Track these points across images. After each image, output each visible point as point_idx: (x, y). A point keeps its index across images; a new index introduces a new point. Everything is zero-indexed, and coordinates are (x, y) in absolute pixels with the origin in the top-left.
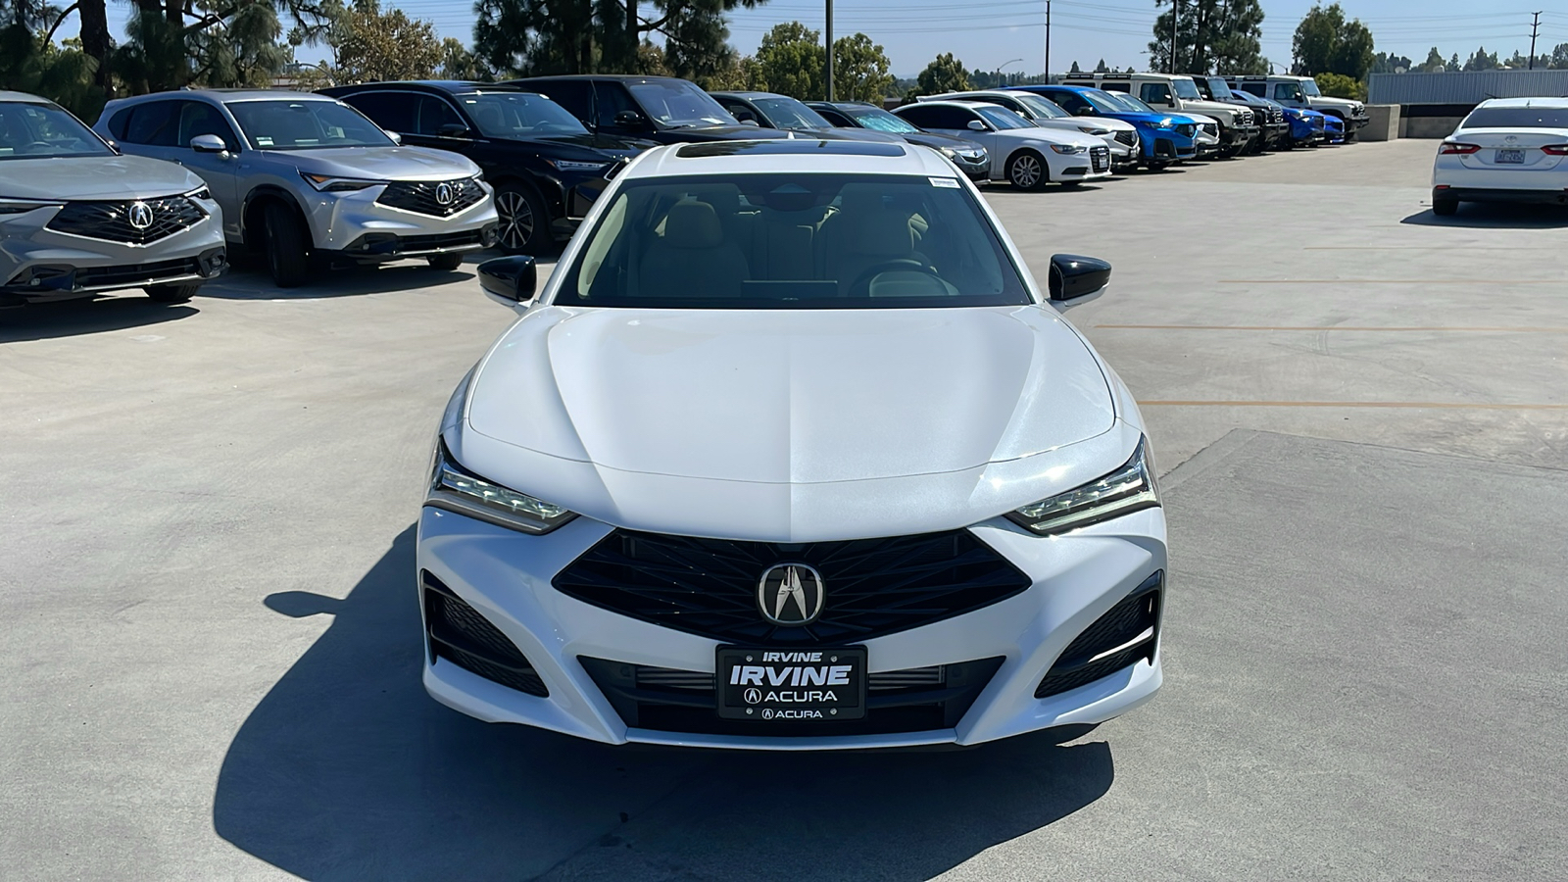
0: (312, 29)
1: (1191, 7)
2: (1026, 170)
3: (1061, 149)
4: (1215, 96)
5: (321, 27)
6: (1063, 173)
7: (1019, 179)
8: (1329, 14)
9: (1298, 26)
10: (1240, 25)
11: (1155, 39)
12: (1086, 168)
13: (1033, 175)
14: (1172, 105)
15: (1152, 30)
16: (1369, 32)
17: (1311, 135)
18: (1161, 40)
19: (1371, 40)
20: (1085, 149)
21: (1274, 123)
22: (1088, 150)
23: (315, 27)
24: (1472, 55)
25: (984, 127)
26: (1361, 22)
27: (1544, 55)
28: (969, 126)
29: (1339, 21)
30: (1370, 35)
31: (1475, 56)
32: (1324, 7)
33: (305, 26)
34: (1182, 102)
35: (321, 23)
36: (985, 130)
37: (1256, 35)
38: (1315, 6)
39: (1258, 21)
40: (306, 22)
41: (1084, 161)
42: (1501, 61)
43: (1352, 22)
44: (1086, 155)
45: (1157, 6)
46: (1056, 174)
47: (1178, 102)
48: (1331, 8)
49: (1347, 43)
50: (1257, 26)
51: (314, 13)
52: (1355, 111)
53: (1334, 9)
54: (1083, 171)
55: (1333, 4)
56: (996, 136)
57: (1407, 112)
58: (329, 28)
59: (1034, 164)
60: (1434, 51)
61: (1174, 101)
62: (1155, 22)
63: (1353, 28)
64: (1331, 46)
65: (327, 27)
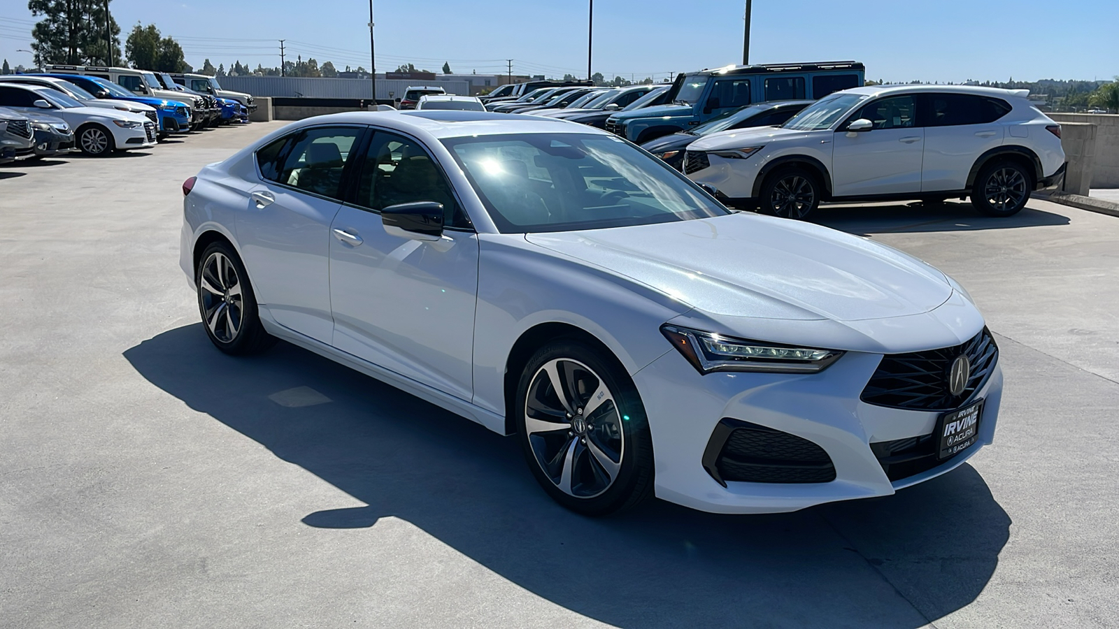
1: (61, 18)
2: (94, 139)
3: (122, 124)
4: (168, 87)
6: (127, 142)
7: (88, 147)
8: (149, 32)
9: (127, 39)
10: (103, 35)
11: (36, 41)
12: (143, 138)
13: (100, 144)
14: (146, 93)
15: (31, 35)
16: (180, 46)
17: (234, 116)
18: (41, 41)
19: (182, 52)
20: (141, 123)
21: (213, 108)
22: (143, 124)
24: (232, 66)
25: (50, 105)
26: (173, 39)
27: (276, 68)
28: (35, 104)
29: (157, 37)
30: (181, 48)
31: (234, 67)
32: (144, 26)
34: (152, 90)
36: (50, 108)
37: (117, 44)
38: (137, 25)
39: (116, 33)
41: (142, 133)
42: (251, 70)
43: (167, 38)
44: (141, 128)
45: (34, 15)
46: (120, 143)
47: (151, 92)
48: (149, 28)
49: (165, 53)
50: (116, 37)
52: (249, 101)
53: (152, 28)
54: (141, 140)
55: (150, 25)
56: (62, 113)
57: (276, 102)
59: (101, 135)
60: (207, 61)
61: (147, 90)
62: (34, 28)
63: (168, 43)
64: (154, 54)
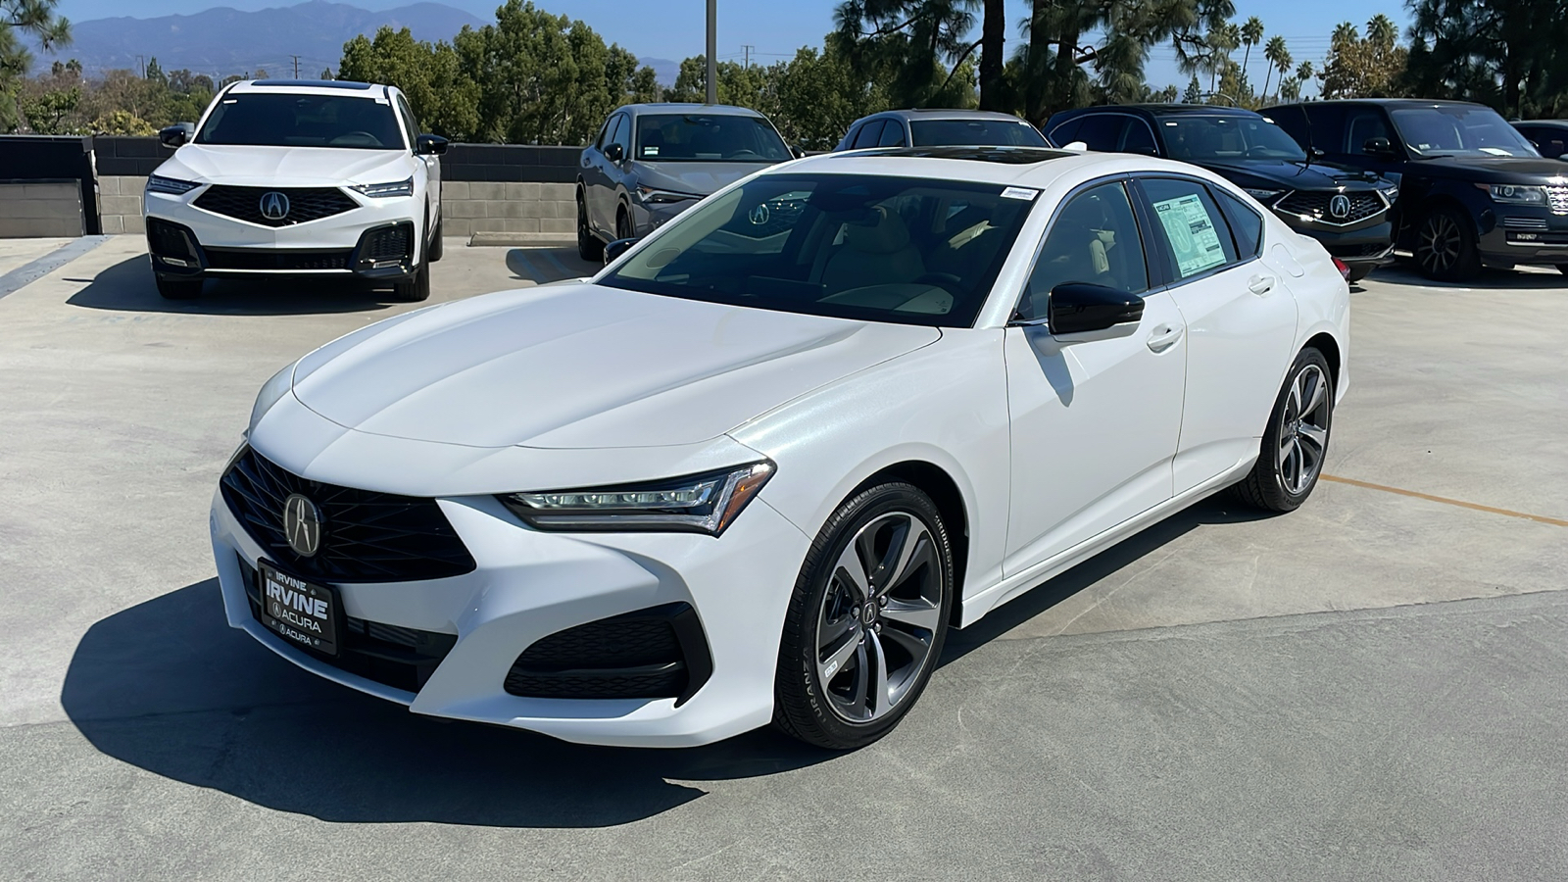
0: (1192, 59)
5: (1202, 56)
23: (1196, 57)
33: (1185, 55)
35: (1201, 53)
40: (1186, 53)
51: (1196, 43)
58: (1209, 58)
65: (1208, 56)
